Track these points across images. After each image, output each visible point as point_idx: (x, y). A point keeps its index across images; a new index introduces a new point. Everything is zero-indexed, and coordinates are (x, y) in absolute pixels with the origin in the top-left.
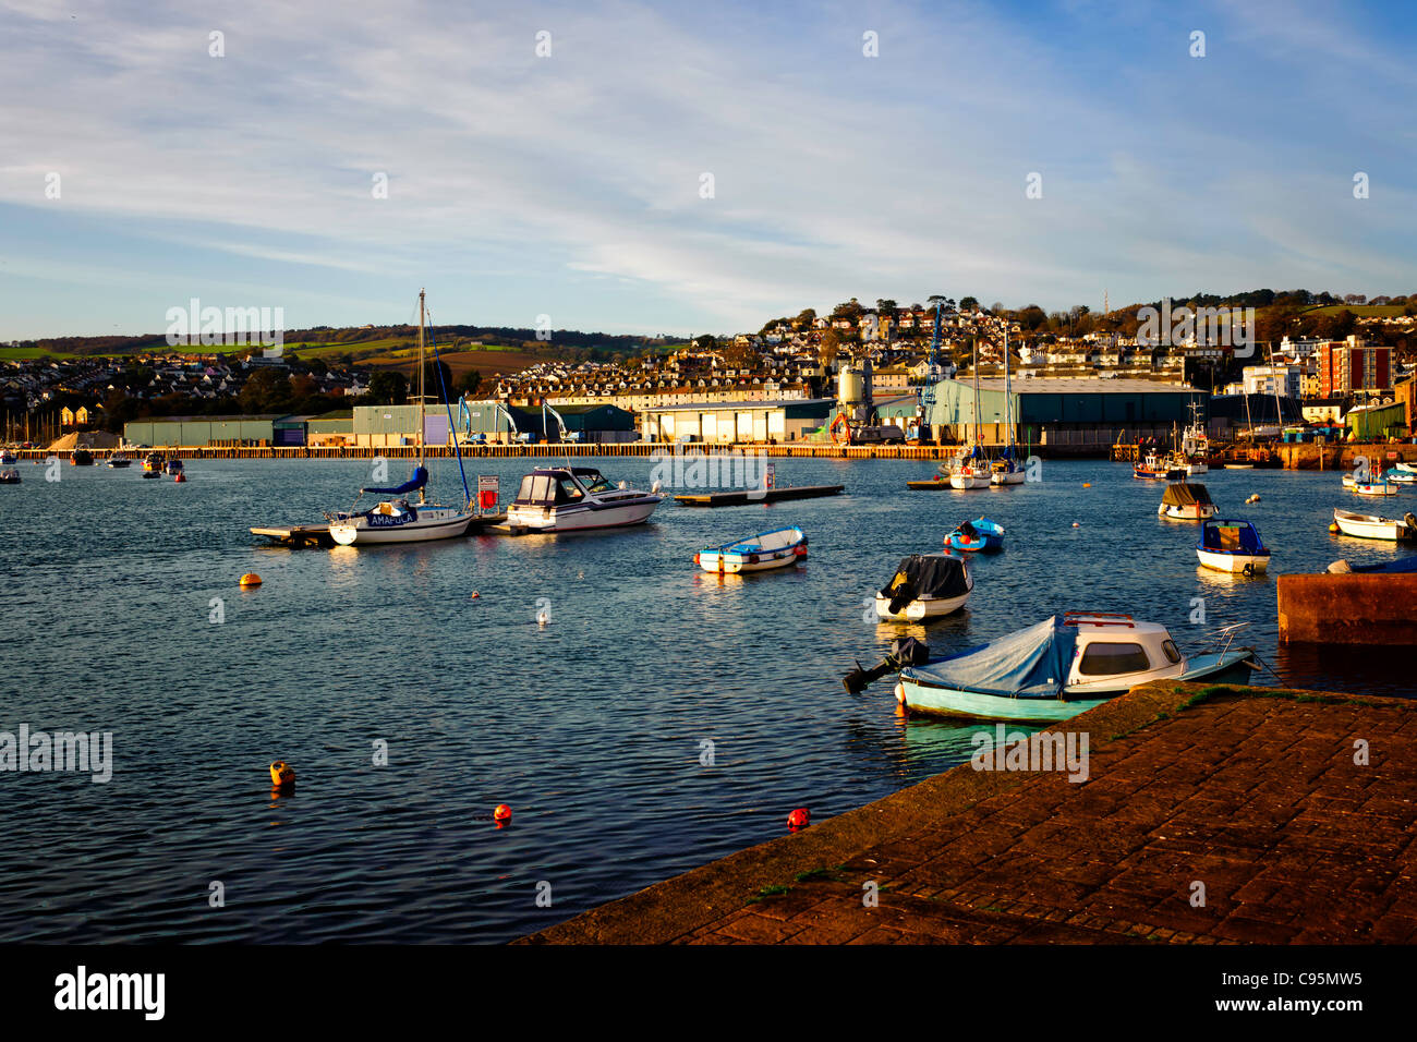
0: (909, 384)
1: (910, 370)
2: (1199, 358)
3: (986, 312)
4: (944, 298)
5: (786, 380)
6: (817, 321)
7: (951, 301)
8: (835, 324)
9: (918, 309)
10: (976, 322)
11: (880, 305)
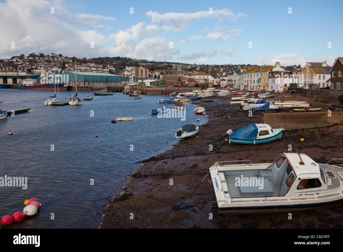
0: (52, 72)
1: (52, 69)
2: (111, 69)
3: (64, 58)
4: (55, 54)
5: (22, 70)
6: (25, 57)
7: (56, 55)
8: (29, 58)
9: (49, 56)
10: (62, 59)
11: (40, 54)
